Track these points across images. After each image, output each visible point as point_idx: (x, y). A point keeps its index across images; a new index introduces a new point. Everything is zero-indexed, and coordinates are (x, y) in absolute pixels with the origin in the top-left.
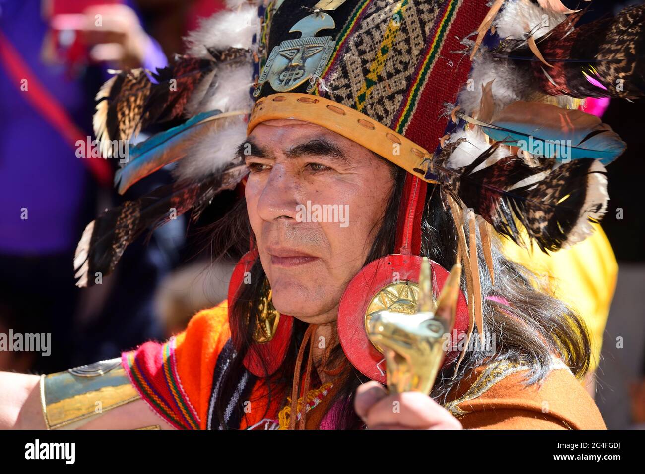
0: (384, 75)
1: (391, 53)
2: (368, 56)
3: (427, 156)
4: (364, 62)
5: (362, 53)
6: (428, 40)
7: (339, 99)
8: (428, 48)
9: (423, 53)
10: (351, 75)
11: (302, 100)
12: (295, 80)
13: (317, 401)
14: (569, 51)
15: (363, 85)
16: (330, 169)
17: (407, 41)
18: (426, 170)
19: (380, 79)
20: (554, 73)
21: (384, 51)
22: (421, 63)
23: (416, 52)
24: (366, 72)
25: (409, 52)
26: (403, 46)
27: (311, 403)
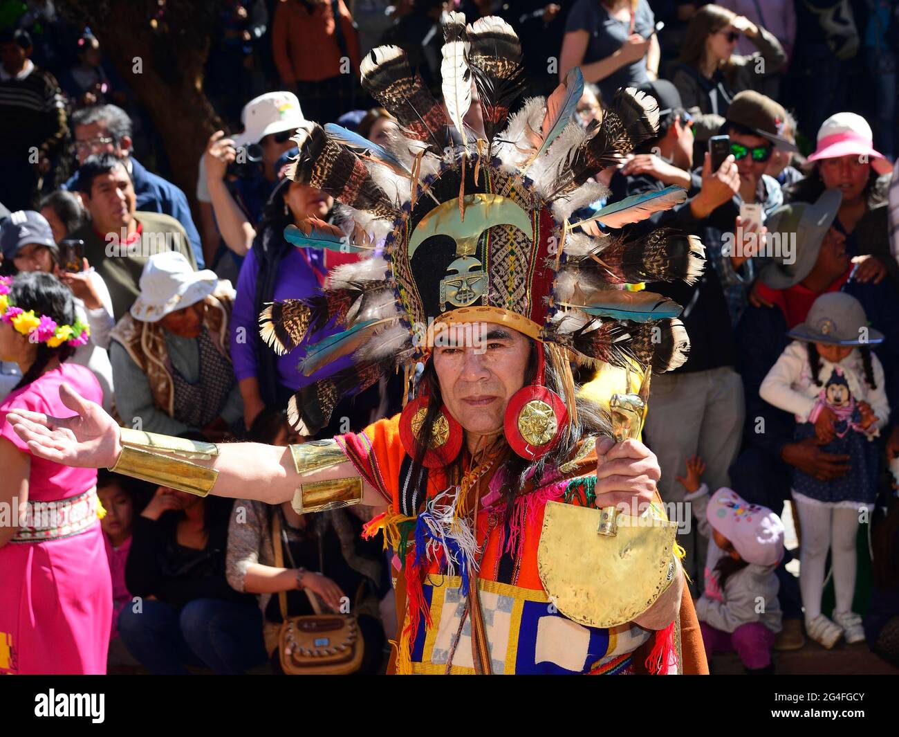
0: (515, 287)
1: (515, 274)
2: (505, 278)
3: (541, 328)
4: (504, 282)
5: (502, 277)
6: (529, 263)
7: (500, 306)
8: (529, 267)
9: (528, 270)
10: (501, 290)
11: (480, 310)
12: (470, 299)
13: (488, 467)
14: (621, 259)
15: (508, 295)
16: (503, 345)
17: (520, 265)
18: (542, 336)
19: (514, 290)
20: (616, 272)
21: (512, 273)
22: (527, 276)
23: (525, 271)
24: (507, 287)
25: (522, 271)
26: (519, 269)
27: (486, 469)
